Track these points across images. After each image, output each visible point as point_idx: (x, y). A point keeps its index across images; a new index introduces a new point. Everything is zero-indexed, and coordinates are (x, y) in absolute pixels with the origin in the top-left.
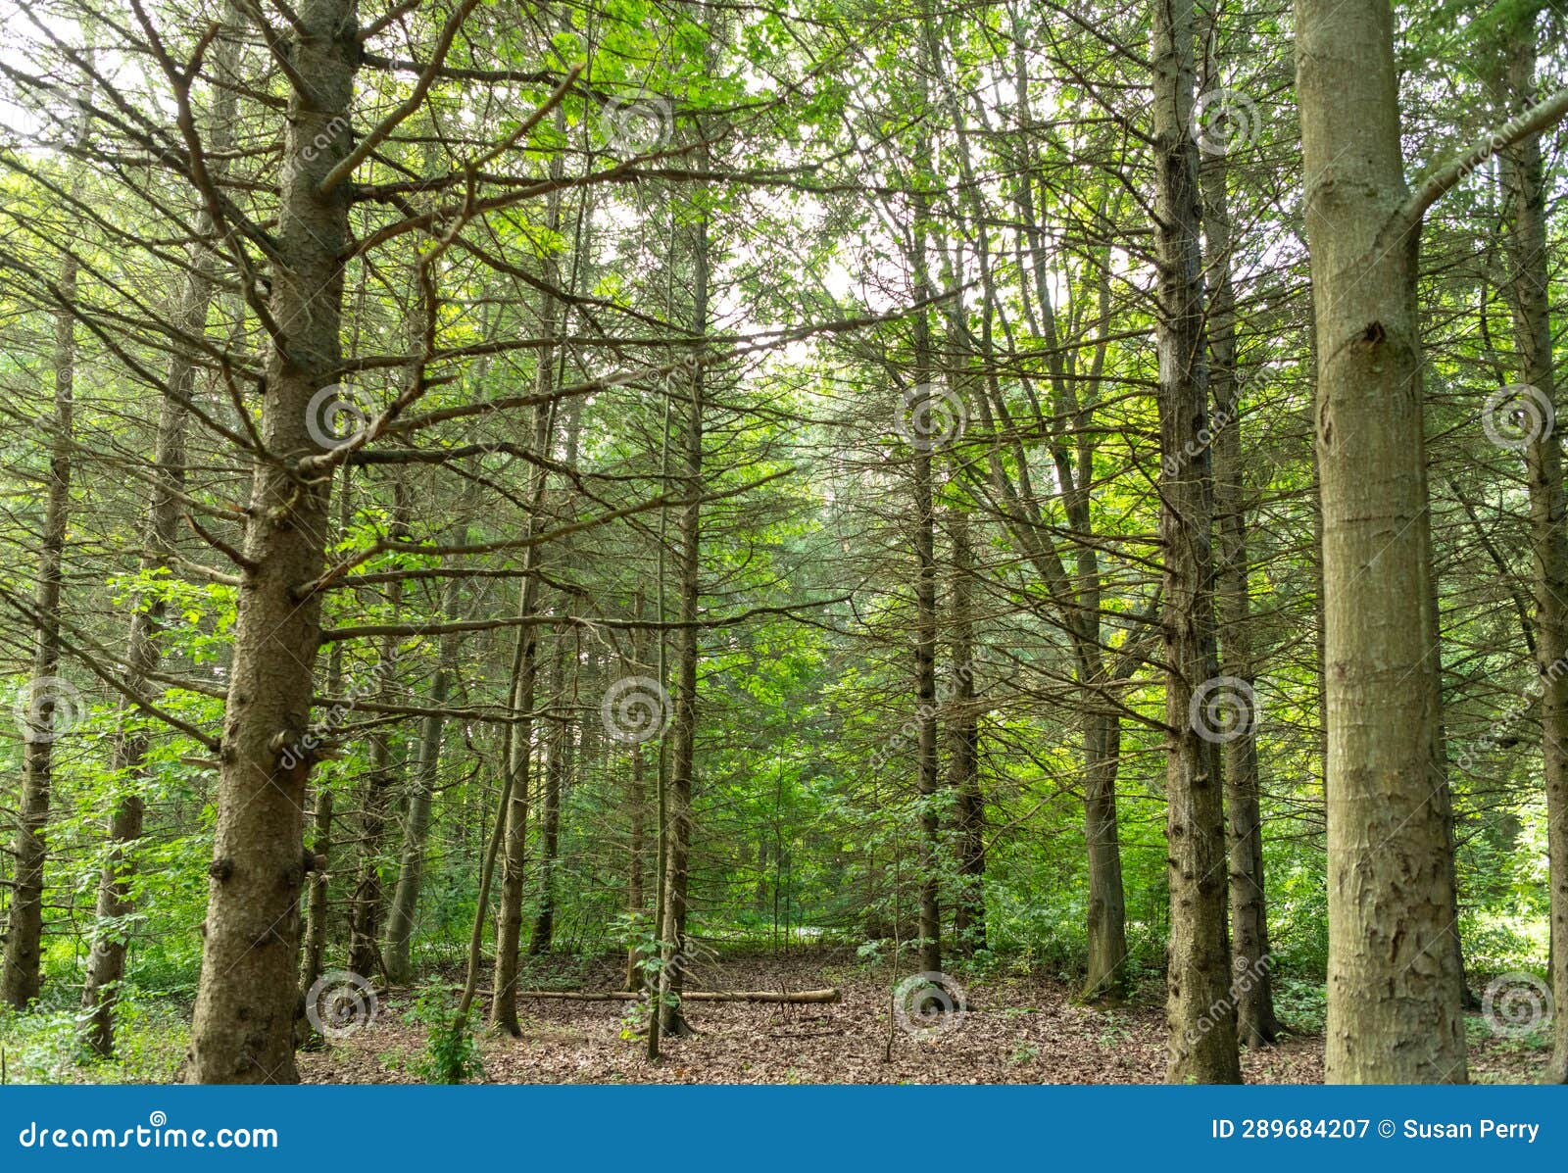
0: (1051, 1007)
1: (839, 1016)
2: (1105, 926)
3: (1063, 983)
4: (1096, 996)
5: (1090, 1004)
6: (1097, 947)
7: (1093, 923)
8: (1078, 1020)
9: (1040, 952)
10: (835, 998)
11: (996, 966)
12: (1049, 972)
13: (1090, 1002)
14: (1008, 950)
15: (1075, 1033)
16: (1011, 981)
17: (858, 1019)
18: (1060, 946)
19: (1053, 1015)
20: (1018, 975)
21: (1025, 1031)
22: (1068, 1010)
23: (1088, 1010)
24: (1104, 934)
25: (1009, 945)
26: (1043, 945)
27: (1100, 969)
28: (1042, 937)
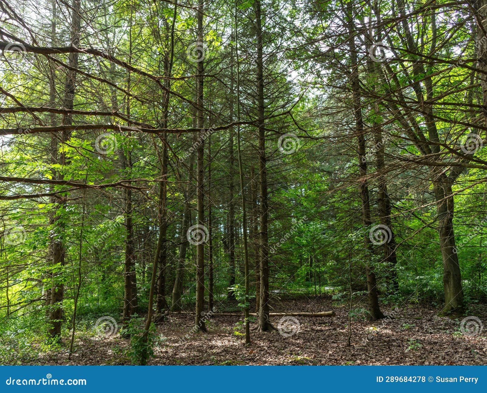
0: (429, 317)
1: (336, 322)
2: (452, 283)
3: (434, 306)
4: (449, 312)
5: (447, 315)
6: (448, 291)
7: (446, 281)
8: (442, 323)
9: (422, 293)
10: (334, 315)
11: (404, 300)
12: (427, 301)
13: (446, 315)
14: (408, 293)
15: (440, 329)
16: (410, 306)
17: (343, 323)
18: (431, 291)
19: (430, 320)
20: (413, 303)
21: (417, 328)
22: (436, 318)
23: (446, 318)
24: (452, 286)
25: (410, 291)
26: (423, 291)
27: (451, 301)
28: (424, 288)
